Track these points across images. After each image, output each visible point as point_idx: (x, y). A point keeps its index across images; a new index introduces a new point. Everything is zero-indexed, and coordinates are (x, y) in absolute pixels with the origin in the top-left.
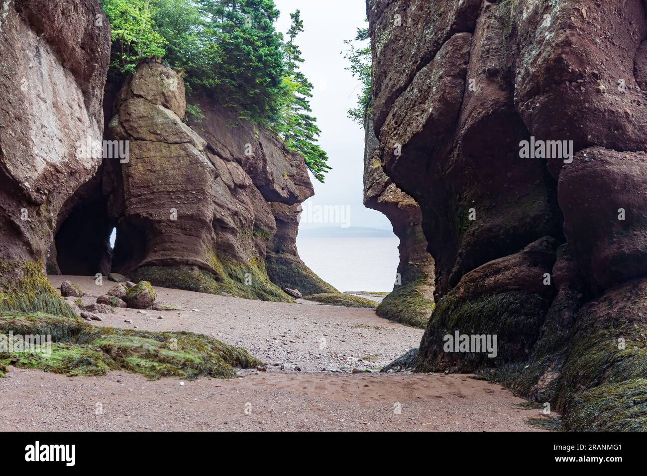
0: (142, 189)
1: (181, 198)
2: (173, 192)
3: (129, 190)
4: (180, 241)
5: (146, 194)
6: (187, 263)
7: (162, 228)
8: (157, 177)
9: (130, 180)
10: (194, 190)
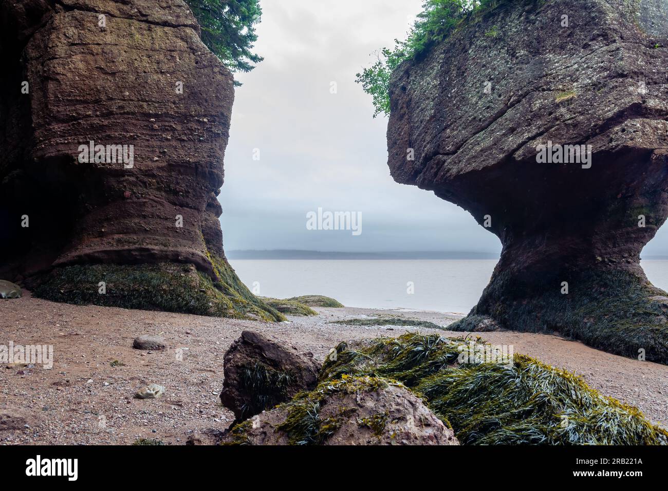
0: (78, 107)
1: (173, 130)
2: (156, 116)
3: (47, 106)
4: (163, 215)
5: (89, 116)
6: (175, 259)
7: (125, 187)
8: (120, 84)
9: (51, 86)
10: (205, 116)
